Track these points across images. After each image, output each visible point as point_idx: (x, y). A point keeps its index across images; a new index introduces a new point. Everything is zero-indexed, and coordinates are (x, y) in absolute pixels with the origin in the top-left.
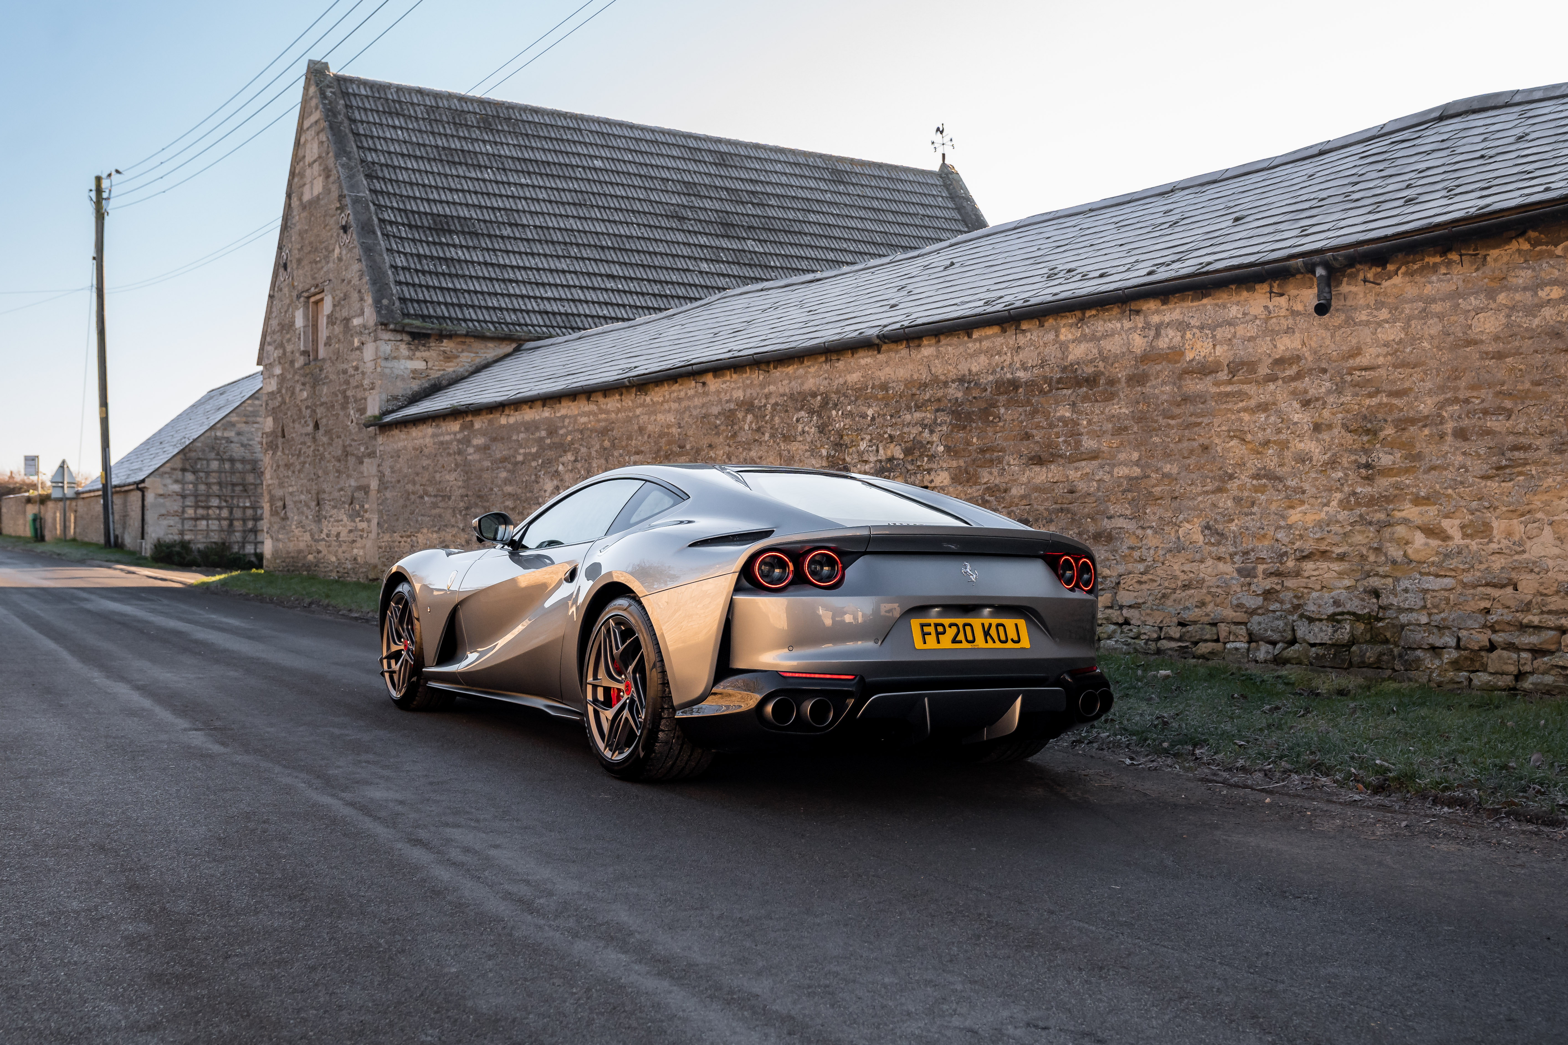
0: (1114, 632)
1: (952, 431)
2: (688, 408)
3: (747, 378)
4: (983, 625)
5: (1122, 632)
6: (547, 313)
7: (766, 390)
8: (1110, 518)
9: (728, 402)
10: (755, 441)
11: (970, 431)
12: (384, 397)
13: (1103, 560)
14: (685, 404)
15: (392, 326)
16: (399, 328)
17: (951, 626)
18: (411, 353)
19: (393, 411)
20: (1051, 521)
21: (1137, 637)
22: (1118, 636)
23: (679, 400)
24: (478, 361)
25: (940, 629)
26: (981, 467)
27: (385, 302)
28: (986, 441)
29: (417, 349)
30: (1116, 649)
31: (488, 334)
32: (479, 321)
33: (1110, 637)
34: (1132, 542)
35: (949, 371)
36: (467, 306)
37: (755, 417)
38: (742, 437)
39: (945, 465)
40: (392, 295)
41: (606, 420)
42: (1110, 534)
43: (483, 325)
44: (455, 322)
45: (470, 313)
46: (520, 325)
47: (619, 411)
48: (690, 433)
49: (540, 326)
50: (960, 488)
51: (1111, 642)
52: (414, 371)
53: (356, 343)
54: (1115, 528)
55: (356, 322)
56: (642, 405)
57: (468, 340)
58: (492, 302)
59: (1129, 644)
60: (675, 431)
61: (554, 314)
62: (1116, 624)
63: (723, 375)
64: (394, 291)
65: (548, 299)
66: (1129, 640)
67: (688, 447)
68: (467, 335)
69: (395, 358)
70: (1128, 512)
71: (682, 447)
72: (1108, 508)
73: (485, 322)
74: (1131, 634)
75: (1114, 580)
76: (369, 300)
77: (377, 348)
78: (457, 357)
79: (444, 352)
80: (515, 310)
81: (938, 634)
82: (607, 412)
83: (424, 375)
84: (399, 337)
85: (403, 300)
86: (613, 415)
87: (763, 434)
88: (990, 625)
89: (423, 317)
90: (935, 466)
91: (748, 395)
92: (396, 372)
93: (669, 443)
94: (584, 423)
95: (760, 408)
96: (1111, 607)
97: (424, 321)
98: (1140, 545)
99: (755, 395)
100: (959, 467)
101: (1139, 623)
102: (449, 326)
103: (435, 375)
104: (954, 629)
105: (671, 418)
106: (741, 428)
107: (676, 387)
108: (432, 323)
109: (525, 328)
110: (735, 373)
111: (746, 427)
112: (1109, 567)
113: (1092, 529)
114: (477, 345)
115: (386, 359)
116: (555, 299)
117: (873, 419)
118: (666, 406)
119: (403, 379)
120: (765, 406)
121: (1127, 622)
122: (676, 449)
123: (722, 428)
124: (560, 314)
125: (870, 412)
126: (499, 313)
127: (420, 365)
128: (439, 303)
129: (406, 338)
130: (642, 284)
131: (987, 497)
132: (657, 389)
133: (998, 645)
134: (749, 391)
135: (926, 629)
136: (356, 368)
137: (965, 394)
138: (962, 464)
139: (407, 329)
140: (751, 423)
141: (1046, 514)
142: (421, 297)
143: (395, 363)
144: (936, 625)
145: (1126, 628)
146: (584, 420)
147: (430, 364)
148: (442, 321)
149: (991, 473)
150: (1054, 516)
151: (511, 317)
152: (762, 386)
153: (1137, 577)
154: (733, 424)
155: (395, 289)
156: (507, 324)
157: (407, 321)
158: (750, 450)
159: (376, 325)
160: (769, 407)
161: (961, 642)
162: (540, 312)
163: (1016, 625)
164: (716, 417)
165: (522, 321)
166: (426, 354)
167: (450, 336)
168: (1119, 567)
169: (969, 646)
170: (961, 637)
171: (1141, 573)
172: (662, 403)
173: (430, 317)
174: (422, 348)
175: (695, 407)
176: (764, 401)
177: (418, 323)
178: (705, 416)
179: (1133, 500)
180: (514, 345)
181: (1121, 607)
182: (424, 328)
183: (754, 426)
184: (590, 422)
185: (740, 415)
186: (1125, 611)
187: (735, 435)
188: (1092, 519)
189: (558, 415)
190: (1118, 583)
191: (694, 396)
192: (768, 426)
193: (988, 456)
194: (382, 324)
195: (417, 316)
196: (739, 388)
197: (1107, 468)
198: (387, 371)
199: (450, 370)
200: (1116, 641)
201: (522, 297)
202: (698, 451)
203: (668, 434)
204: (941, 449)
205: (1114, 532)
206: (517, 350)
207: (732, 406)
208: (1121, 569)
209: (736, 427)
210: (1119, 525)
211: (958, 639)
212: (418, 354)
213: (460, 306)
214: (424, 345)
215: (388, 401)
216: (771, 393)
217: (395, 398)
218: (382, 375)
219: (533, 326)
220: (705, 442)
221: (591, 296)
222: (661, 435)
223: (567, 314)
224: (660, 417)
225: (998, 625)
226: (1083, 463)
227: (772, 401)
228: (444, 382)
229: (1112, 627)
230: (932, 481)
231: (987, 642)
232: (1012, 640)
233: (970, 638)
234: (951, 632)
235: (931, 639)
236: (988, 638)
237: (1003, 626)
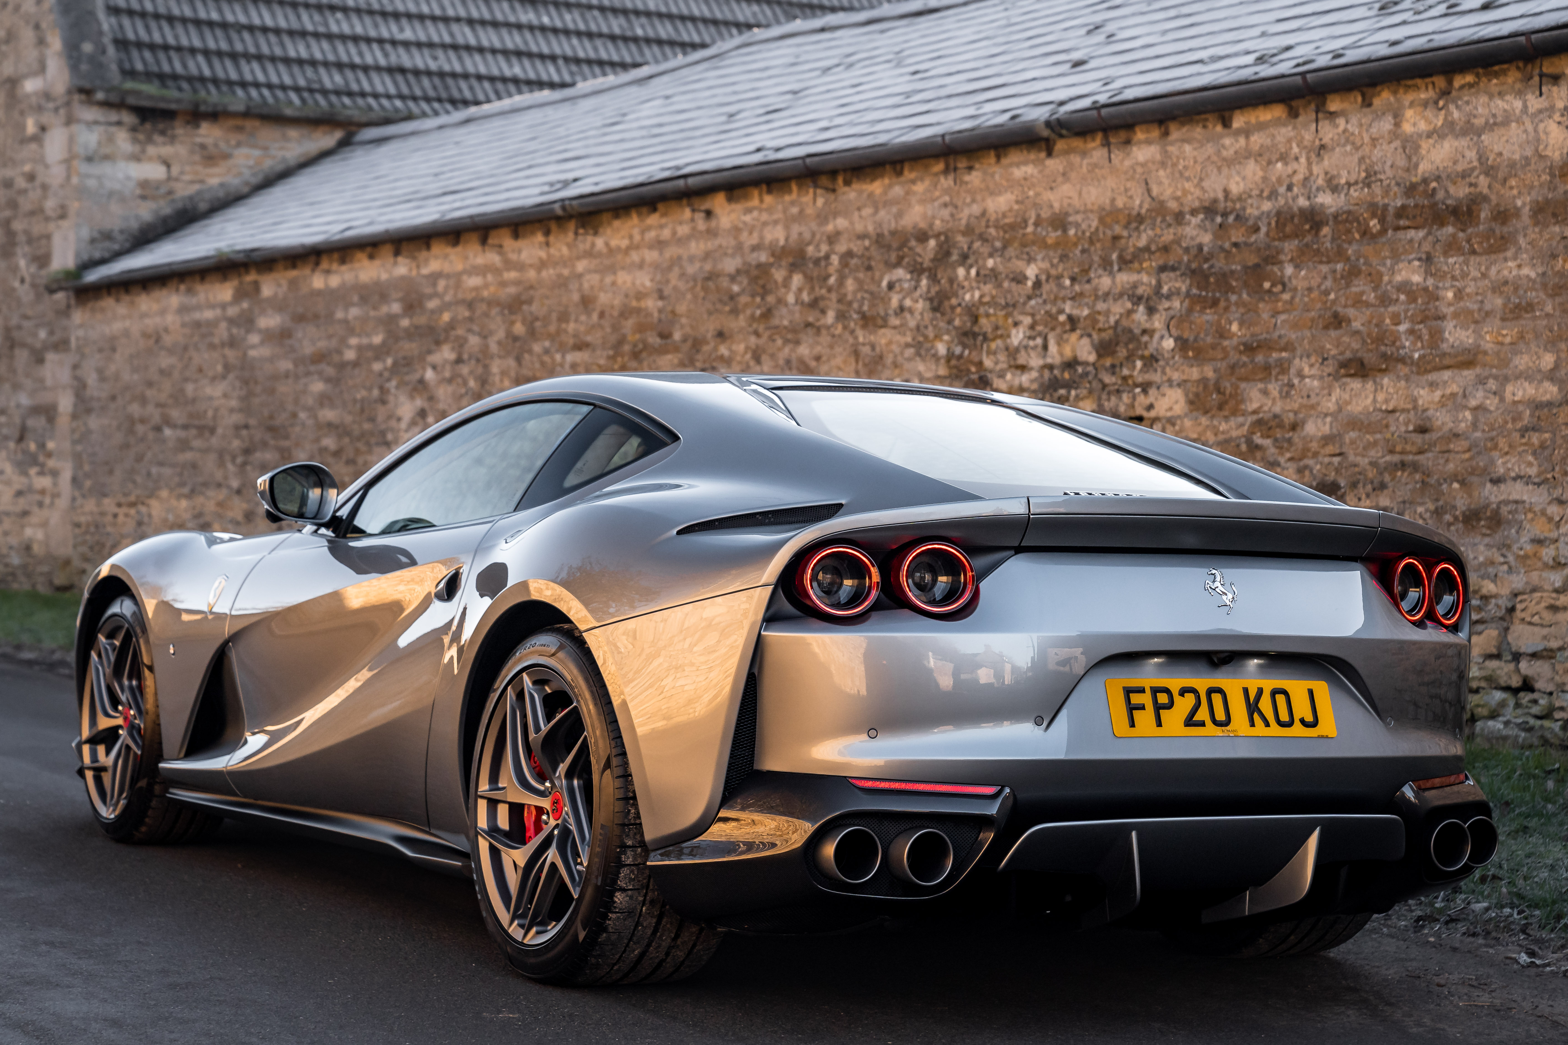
0: (1503, 704)
1: (1190, 310)
2: (676, 261)
3: (793, 203)
4: (1246, 691)
5: (1518, 705)
6: (402, 71)
7: (830, 227)
8: (1497, 481)
9: (755, 248)
10: (808, 325)
11: (1226, 309)
12: (85, 233)
13: (1481, 565)
14: (671, 252)
15: (100, 96)
16: (114, 98)
17: (1183, 692)
18: (137, 148)
19: (103, 262)
20: (1382, 486)
21: (1547, 715)
22: (1509, 713)
23: (659, 244)
24: (269, 164)
25: (1163, 698)
26: (1246, 379)
27: (87, 47)
28: (1257, 329)
29: (149, 140)
30: (1505, 738)
31: (288, 112)
32: (270, 86)
33: (1493, 715)
34: (1540, 528)
35: (1185, 192)
36: (248, 57)
37: (809, 278)
38: (783, 318)
39: (1176, 376)
40: (101, 33)
41: (517, 283)
42: (1496, 513)
43: (280, 94)
44: (225, 88)
45: (253, 71)
46: (350, 94)
47: (542, 265)
48: (682, 308)
49: (389, 97)
50: (1204, 421)
51: (1496, 725)
52: (144, 184)
53: (31, 127)
54: (1507, 502)
55: (30, 86)
56: (589, 254)
57: (249, 124)
58: (297, 49)
59: (1530, 729)
60: (651, 304)
61: (417, 73)
62: (1507, 689)
63: (746, 197)
64: (105, 27)
65: (406, 44)
66: (1532, 721)
67: (677, 336)
68: (247, 114)
69: (107, 158)
70: (1533, 471)
71: (665, 336)
72: (1492, 462)
73: (284, 88)
74: (1535, 710)
75: (1504, 603)
76: (56, 43)
77: (71, 140)
78: (226, 156)
79: (203, 147)
80: (340, 66)
81: (1158, 708)
82: (521, 267)
83: (163, 190)
84: (114, 116)
85: (122, 44)
86: (532, 274)
87: (823, 312)
88: (1260, 691)
89: (162, 77)
90: (1156, 377)
91: (794, 236)
92: (109, 185)
93: (641, 328)
94: (476, 289)
95: (817, 262)
96: (1498, 656)
97: (164, 85)
98: (1554, 535)
99: (807, 236)
100: (1204, 381)
101: (1550, 688)
102: (213, 96)
103: (184, 190)
104: (1190, 698)
105: (644, 280)
106: (781, 301)
107: (653, 219)
108: (180, 89)
109: (360, 101)
110: (769, 192)
111: (791, 299)
112: (1495, 578)
113: (1462, 503)
114: (268, 134)
115: (89, 159)
116: (419, 45)
117: (1038, 284)
118: (635, 256)
119: (123, 199)
120: (827, 257)
121: (1527, 686)
122: (653, 339)
123: (744, 299)
124: (429, 73)
125: (1031, 271)
126: (309, 72)
127: (154, 171)
128: (193, 51)
129: (128, 118)
130: (588, 15)
131: (1258, 439)
132: (617, 223)
133: (1275, 730)
134: (796, 229)
135: (1136, 699)
136: (31, 177)
137: (1216, 236)
138: (1209, 373)
139: (131, 100)
140: (800, 290)
141: (1371, 473)
142: (157, 38)
143: (106, 169)
144: (1155, 691)
145: (1525, 698)
146: (474, 281)
147: (175, 170)
148: (198, 85)
149: (1265, 392)
150: (1387, 478)
151: (332, 80)
152: (823, 218)
153: (1549, 598)
154: (765, 292)
155: (106, 23)
156: (325, 92)
157: (129, 85)
158: (797, 343)
159: (69, 92)
160: (835, 260)
161: (1202, 724)
162: (391, 70)
163: (1311, 692)
164: (733, 278)
165: (355, 87)
166: (167, 150)
167: (215, 115)
168: (1514, 578)
169: (1218, 731)
170: (1203, 714)
171: (1557, 591)
172: (627, 251)
173: (175, 77)
174: (158, 138)
175: (691, 259)
176: (824, 248)
177: (151, 89)
178: (712, 276)
179: (1543, 446)
180: (338, 135)
181: (1517, 657)
182: (163, 99)
183: (805, 297)
184: (486, 286)
185: (779, 275)
186: (1523, 665)
187: (768, 314)
188: (1463, 483)
189: (425, 271)
190: (1512, 610)
191: (688, 238)
192: (834, 296)
193: (1260, 358)
194: (82, 91)
195: (148, 76)
196: (776, 222)
197: (1492, 384)
198: (92, 183)
199: (214, 181)
200: (1507, 723)
201: (356, 39)
202: (697, 344)
203: (638, 311)
204: (1169, 343)
205: (1504, 510)
206: (345, 143)
207: (763, 257)
208: (1518, 581)
209: (771, 299)
210: (1515, 496)
211: (1197, 717)
212: (151, 150)
213: (234, 56)
214: (163, 133)
215: (93, 241)
216: (838, 233)
217: (107, 236)
218: (82, 192)
219: (376, 96)
220: (709, 327)
221: (489, 38)
222: (626, 312)
223: (442, 74)
224: (624, 278)
225: (1274, 693)
226: (1446, 375)
227: (842, 247)
228: (203, 206)
229: (1498, 695)
230: (1150, 407)
231: (1252, 724)
232: (1302, 721)
233: (1220, 716)
234: (1185, 704)
235: (1145, 718)
236: (1256, 716)
237: (1284, 692)
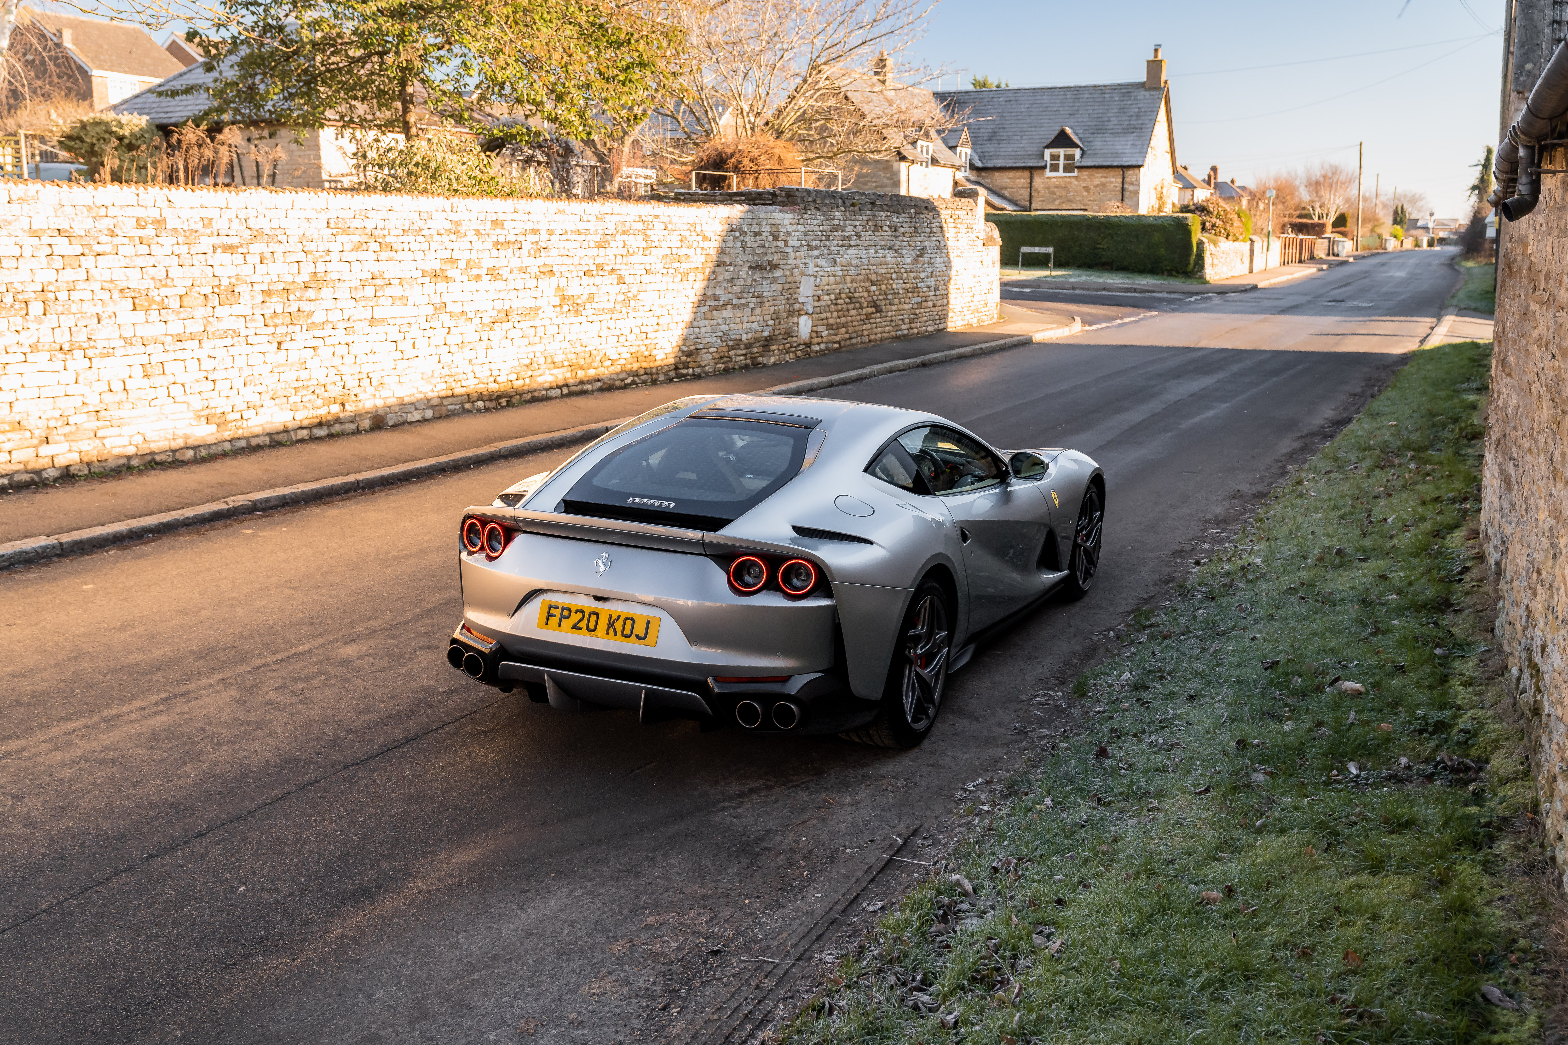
4: (611, 616)
17: (576, 612)
25: (566, 613)
81: (562, 617)
88: (619, 617)
104: (580, 615)
133: (619, 638)
135: (553, 611)
144: (564, 609)
161: (580, 629)
163: (649, 622)
169: (588, 634)
170: (583, 624)
211: (580, 625)
225: (627, 619)
231: (607, 633)
232: (637, 636)
233: (592, 626)
234: (575, 618)
235: (554, 621)
236: (611, 630)
237: (632, 620)
